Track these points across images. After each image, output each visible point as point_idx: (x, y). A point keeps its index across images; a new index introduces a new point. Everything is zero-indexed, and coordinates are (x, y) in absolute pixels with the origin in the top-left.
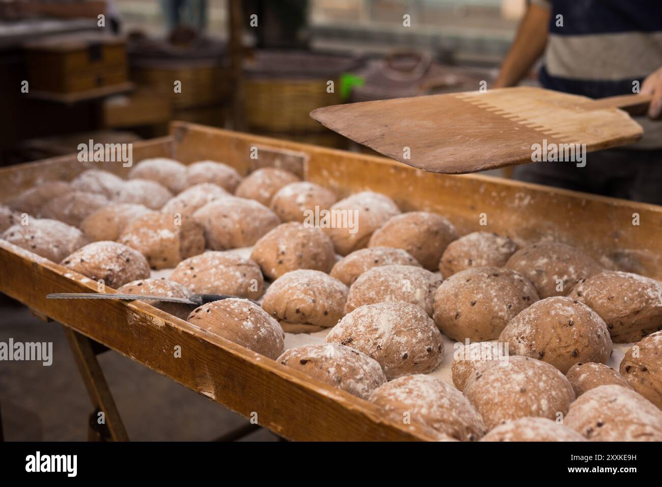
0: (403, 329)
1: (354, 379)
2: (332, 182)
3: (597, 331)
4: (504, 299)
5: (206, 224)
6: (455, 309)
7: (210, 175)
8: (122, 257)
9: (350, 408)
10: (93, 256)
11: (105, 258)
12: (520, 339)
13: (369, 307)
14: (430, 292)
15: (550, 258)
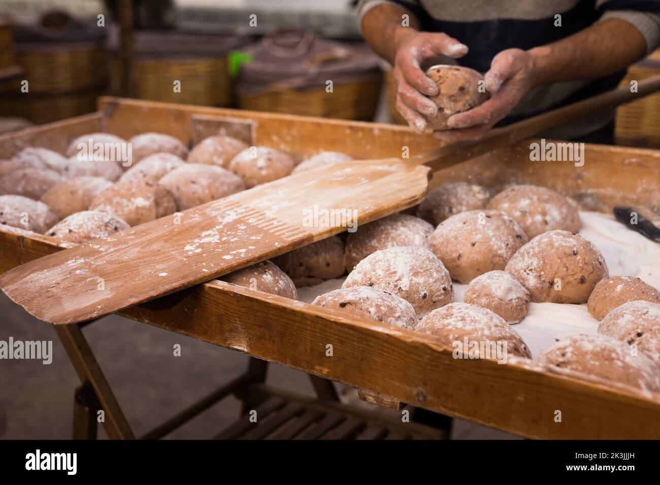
0: (419, 270)
1: (394, 317)
2: (283, 146)
3: (598, 259)
4: (501, 238)
5: (175, 191)
6: (456, 251)
7: (156, 146)
8: (109, 225)
9: (410, 340)
10: (81, 226)
11: (93, 226)
12: (527, 271)
13: (383, 252)
14: (427, 237)
15: (531, 199)
